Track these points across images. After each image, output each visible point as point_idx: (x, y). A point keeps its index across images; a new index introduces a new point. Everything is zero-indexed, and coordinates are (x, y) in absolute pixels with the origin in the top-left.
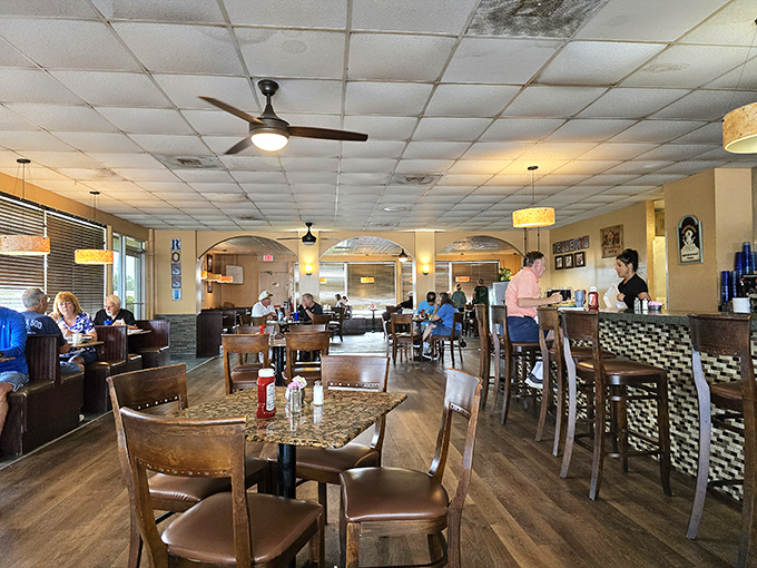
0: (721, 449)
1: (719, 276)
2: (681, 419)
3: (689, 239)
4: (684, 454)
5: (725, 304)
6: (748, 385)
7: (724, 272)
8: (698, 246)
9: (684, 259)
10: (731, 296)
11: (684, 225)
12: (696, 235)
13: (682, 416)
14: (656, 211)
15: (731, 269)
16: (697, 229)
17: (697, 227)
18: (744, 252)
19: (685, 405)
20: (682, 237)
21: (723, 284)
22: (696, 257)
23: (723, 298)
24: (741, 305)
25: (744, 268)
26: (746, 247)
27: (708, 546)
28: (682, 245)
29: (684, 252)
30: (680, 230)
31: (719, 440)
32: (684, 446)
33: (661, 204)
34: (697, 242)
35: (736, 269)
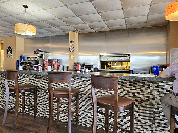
0: (13, 101)
1: (16, 61)
2: (3, 96)
3: (10, 52)
4: (4, 104)
5: (17, 68)
6: (17, 86)
7: (17, 60)
8: (12, 54)
9: (8, 56)
10: (19, 66)
11: (8, 48)
12: (11, 51)
13: (4, 95)
14: (2, 43)
15: (19, 60)
16: (12, 50)
17: (11, 49)
18: (22, 56)
19: (4, 92)
20: (8, 51)
21: (17, 63)
22: (11, 56)
23: (17, 66)
24: (21, 68)
25: (22, 60)
26: (22, 55)
27: (7, 125)
28: (8, 53)
29: (8, 55)
30: (7, 49)
31: (12, 99)
32: (4, 102)
33: (3, 42)
34: (11, 53)
35: (20, 60)
